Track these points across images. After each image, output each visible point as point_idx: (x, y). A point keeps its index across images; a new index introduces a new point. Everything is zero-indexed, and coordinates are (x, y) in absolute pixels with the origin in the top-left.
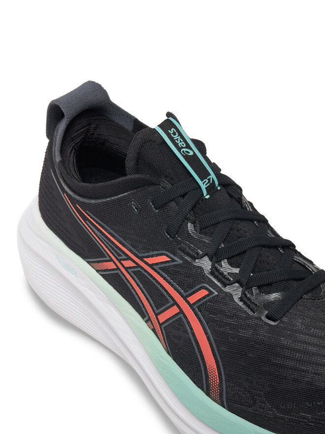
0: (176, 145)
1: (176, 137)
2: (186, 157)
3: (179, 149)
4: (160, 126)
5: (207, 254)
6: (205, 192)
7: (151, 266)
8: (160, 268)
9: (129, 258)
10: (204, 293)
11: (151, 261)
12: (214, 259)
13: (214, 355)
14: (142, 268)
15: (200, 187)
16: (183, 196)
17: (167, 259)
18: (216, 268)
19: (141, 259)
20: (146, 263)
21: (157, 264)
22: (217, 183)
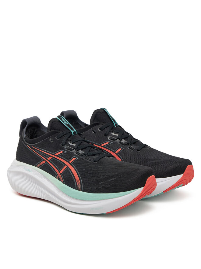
0: (63, 121)
1: (62, 119)
2: (66, 124)
3: (64, 122)
4: (57, 117)
5: (74, 149)
6: (73, 134)
7: (57, 156)
8: (60, 156)
9: (50, 156)
10: (74, 159)
11: (57, 154)
12: (77, 150)
13: (79, 176)
14: (54, 158)
15: (71, 132)
16: (66, 134)
17: (62, 152)
18: (78, 152)
19: (54, 155)
20: (56, 156)
21: (59, 154)
22: (76, 132)
